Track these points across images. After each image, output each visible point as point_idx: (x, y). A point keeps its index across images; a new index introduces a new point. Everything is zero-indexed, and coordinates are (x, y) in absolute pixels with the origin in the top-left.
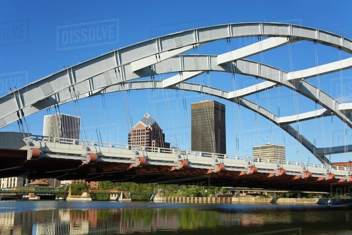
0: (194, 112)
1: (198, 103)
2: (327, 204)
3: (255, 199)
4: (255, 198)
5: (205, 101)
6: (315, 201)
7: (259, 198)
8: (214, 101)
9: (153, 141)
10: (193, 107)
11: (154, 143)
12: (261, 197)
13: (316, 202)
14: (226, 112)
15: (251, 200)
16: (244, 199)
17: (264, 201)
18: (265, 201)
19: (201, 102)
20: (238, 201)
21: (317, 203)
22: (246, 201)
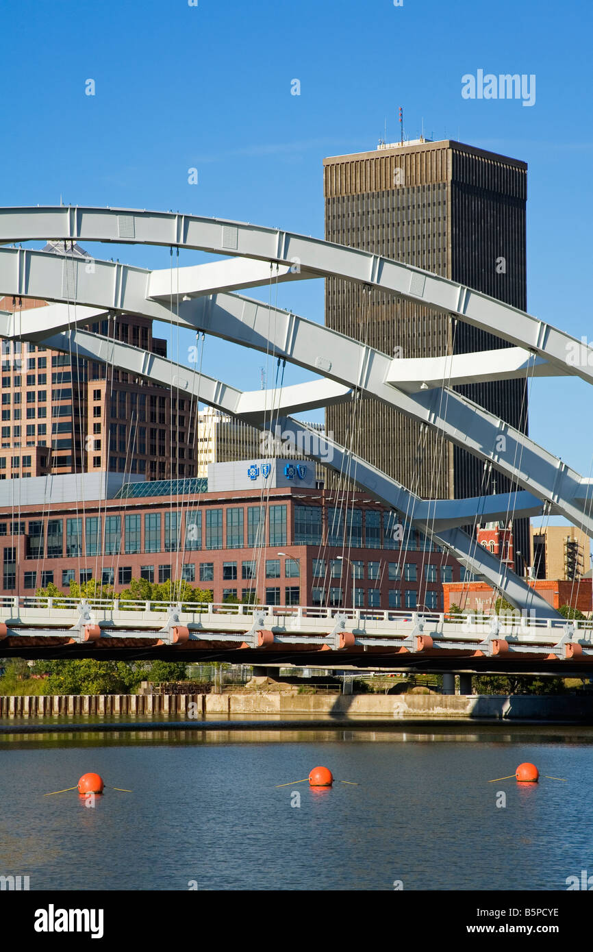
0: (338, 209)
1: (363, 155)
2: (501, 717)
3: (283, 700)
4: (281, 697)
5: (406, 144)
6: (464, 705)
7: (293, 697)
8: (453, 144)
9: (93, 386)
10: (337, 182)
11: (97, 394)
12: (300, 692)
13: (468, 710)
14: (528, 203)
15: (270, 704)
16: (247, 701)
17: (309, 707)
18: (314, 708)
19: (380, 148)
20: (226, 708)
21: (471, 716)
22: (252, 707)
